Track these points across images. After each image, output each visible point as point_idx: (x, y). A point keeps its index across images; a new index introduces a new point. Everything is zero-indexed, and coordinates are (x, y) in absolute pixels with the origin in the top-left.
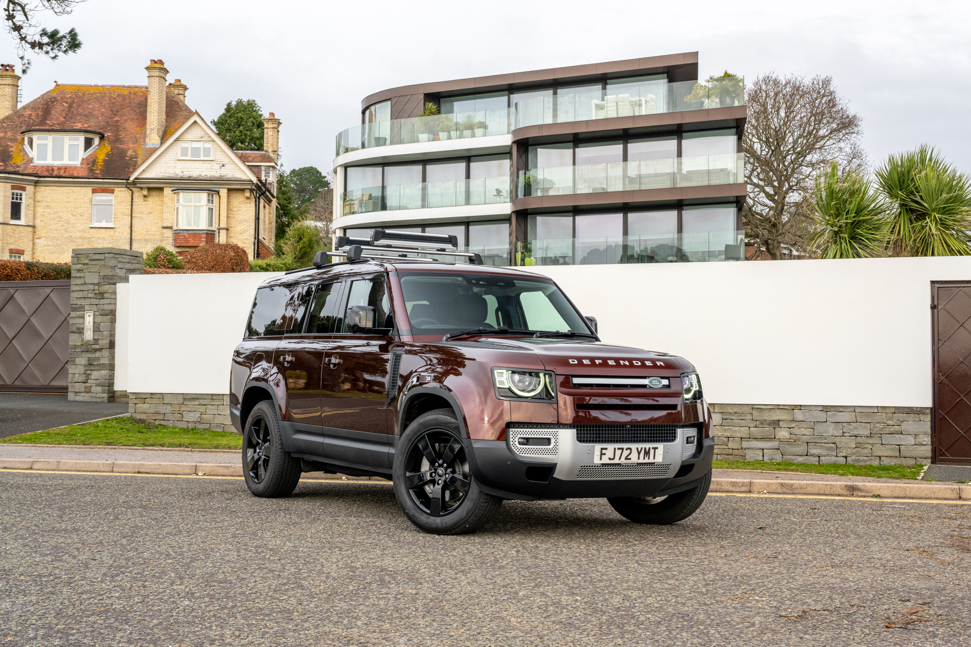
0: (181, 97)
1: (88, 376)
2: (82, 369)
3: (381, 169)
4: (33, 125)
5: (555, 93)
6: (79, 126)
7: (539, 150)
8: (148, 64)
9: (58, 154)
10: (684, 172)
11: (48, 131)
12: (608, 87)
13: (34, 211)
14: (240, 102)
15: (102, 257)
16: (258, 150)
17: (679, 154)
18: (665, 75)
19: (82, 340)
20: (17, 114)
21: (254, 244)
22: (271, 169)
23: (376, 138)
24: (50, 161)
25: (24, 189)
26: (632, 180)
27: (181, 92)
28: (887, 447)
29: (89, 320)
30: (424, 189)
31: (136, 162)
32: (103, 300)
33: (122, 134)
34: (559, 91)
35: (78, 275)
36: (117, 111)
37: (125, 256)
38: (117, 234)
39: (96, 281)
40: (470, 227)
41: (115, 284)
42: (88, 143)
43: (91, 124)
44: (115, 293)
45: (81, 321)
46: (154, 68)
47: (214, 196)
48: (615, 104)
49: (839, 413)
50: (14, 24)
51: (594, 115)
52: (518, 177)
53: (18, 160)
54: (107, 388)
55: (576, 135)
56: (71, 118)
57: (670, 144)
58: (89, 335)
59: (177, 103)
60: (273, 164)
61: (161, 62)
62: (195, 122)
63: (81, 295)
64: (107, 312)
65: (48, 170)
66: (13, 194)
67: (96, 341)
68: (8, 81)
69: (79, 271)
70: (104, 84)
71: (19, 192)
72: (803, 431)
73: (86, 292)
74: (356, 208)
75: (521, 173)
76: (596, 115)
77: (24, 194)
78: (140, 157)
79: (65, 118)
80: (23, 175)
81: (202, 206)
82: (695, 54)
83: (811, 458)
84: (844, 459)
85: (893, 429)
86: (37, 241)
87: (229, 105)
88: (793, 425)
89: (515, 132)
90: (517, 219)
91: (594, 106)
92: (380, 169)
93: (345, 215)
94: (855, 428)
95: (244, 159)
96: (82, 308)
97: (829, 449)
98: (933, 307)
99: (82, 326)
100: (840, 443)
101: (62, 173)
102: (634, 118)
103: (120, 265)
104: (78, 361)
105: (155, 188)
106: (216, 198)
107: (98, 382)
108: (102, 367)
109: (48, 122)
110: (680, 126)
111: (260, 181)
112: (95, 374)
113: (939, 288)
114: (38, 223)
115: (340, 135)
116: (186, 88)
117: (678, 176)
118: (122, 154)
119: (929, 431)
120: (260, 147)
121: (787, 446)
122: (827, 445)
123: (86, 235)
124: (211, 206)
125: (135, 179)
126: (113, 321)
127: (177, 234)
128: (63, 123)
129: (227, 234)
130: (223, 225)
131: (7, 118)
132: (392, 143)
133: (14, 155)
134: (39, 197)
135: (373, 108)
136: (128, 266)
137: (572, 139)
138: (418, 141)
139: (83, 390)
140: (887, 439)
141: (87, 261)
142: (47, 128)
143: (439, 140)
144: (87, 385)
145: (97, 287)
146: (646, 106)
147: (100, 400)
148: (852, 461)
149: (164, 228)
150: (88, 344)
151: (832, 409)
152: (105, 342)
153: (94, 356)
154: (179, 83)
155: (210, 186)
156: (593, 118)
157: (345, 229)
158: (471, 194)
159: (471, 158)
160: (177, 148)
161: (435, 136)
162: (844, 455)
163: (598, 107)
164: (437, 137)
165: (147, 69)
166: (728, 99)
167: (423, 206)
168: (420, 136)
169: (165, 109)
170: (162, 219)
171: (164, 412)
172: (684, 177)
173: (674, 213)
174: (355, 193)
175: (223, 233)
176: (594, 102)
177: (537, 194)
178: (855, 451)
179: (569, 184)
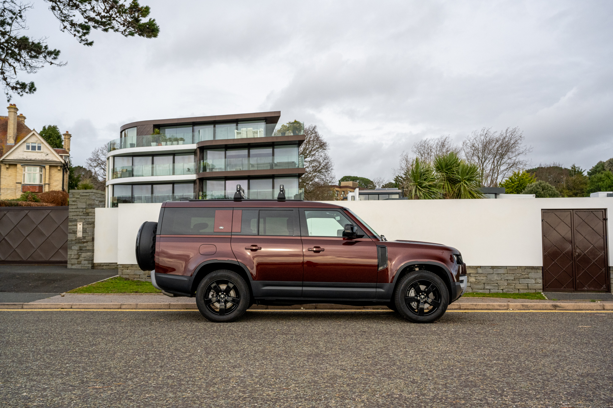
0: (23, 122)
1: (79, 256)
2: (76, 252)
3: (132, 158)
5: (214, 127)
7: (208, 151)
8: (8, 106)
10: (275, 162)
12: (239, 125)
14: (50, 127)
15: (88, 194)
17: (273, 154)
18: (265, 121)
19: (76, 237)
23: (130, 144)
26: (253, 166)
27: (23, 120)
28: (522, 284)
29: (80, 227)
30: (153, 168)
31: (2, 152)
32: (88, 217)
35: (73, 203)
37: (99, 194)
39: (84, 207)
40: (175, 185)
41: (94, 208)
44: (94, 213)
45: (75, 227)
46: (12, 108)
47: (43, 169)
48: (246, 132)
49: (499, 270)
50: (4, 77)
51: (236, 137)
52: (200, 163)
54: (91, 262)
55: (226, 145)
57: (269, 151)
58: (80, 234)
59: (22, 124)
60: (68, 155)
61: (15, 105)
62: (34, 134)
63: (75, 214)
64: (91, 223)
67: (84, 237)
69: (74, 201)
72: (482, 278)
73: (78, 213)
74: (119, 175)
75: (202, 161)
76: (237, 137)
78: (4, 149)
81: (37, 173)
82: (279, 112)
83: (486, 290)
84: (502, 290)
85: (525, 276)
87: (44, 127)
88: (477, 275)
89: (198, 143)
90: (199, 182)
91: (236, 133)
92: (131, 158)
93: (113, 179)
94: (507, 276)
95: (58, 152)
96: (76, 221)
97: (495, 286)
98: (542, 221)
99: (75, 230)
100: (500, 283)
102: (254, 138)
103: (97, 199)
104: (73, 248)
105: (13, 164)
106: (43, 170)
107: (85, 259)
108: (88, 251)
110: (273, 143)
111: (65, 162)
112: (83, 255)
113: (545, 212)
115: (111, 142)
116: (25, 118)
117: (274, 164)
119: (541, 277)
120: (61, 147)
121: (474, 285)
122: (494, 284)
124: (41, 173)
125: (3, 159)
126: (94, 227)
127: (24, 186)
129: (49, 187)
130: (47, 182)
132: (137, 146)
135: (126, 130)
136: (100, 199)
137: (224, 147)
138: (151, 146)
139: (76, 263)
140: (522, 281)
141: (78, 197)
143: (161, 145)
144: (78, 260)
145: (84, 210)
146: (260, 134)
147: (87, 268)
148: (506, 291)
149: (17, 183)
150: (79, 239)
151: (496, 268)
152: (90, 238)
153: (83, 245)
154: (22, 116)
155: (41, 164)
156: (236, 138)
157: (113, 185)
158: (175, 170)
159: (176, 154)
160: (25, 146)
161: (159, 144)
162: (502, 288)
163: (238, 133)
164: (160, 144)
165: (8, 108)
166: (297, 132)
167: (152, 175)
168: (152, 143)
169: (16, 127)
170: (16, 179)
171: (139, 274)
172: (276, 165)
173: (271, 180)
174: (119, 169)
175: (47, 186)
176: (236, 131)
177: (208, 171)
178: (507, 287)
179: (223, 167)
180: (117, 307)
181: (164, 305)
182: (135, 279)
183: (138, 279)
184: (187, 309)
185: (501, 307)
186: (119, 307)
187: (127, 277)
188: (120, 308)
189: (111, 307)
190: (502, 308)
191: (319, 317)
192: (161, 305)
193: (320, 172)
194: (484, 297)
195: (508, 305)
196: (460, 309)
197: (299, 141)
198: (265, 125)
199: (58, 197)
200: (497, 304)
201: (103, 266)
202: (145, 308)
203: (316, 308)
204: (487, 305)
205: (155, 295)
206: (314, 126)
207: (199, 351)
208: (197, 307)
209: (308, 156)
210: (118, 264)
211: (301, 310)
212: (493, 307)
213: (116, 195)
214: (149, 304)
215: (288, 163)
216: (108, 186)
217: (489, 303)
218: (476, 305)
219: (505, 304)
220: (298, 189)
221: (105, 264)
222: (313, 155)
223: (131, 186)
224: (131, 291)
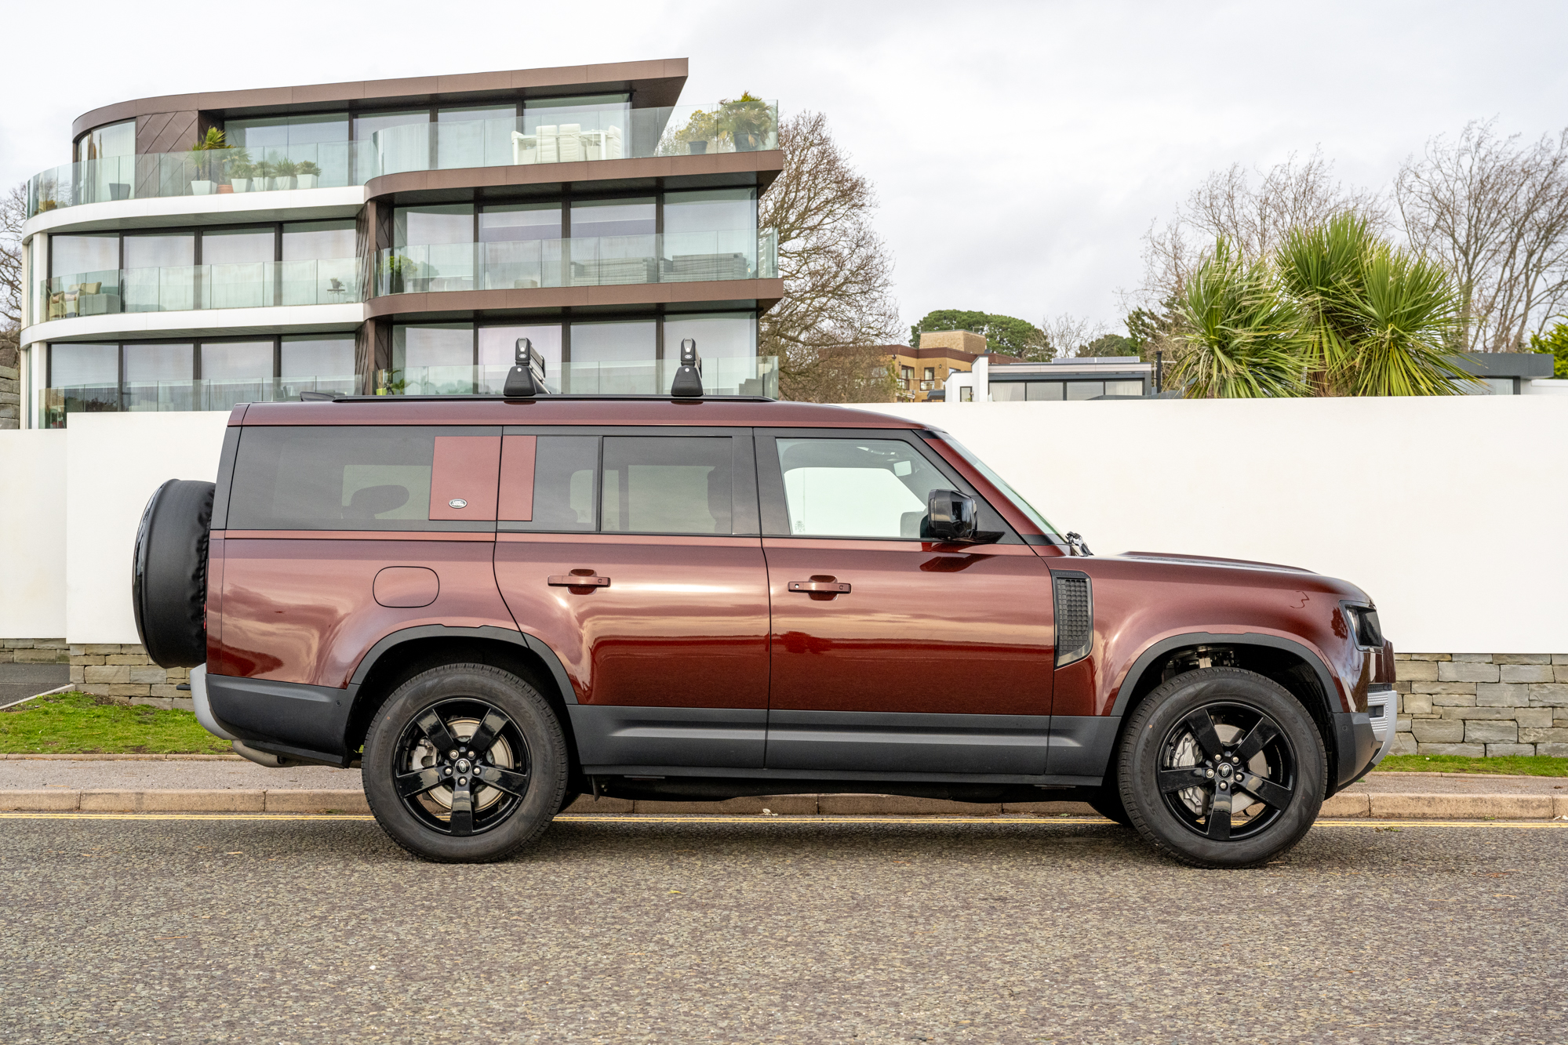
3: (117, 240)
5: (434, 119)
7: (409, 215)
10: (669, 256)
12: (526, 111)
17: (660, 227)
18: (627, 96)
23: (112, 186)
26: (581, 270)
30: (198, 277)
34: (441, 115)
40: (284, 344)
48: (554, 139)
49: (1523, 668)
51: (518, 158)
52: (378, 261)
55: (478, 190)
57: (645, 211)
72: (1456, 699)
74: (70, 307)
75: (386, 252)
82: (683, 63)
83: (1471, 747)
84: (1532, 747)
88: (1438, 689)
89: (371, 183)
90: (377, 334)
91: (516, 142)
92: (114, 241)
93: (48, 319)
94: (1552, 693)
97: (1504, 730)
100: (1525, 719)
102: (587, 164)
110: (660, 181)
115: (36, 181)
117: (662, 264)
121: (1426, 727)
122: (1500, 723)
135: (96, 133)
137: (471, 196)
138: (191, 193)
143: (231, 191)
146: (608, 147)
148: (1547, 750)
151: (1509, 660)
156: (516, 164)
157: (49, 344)
158: (284, 286)
159: (284, 225)
161: (221, 185)
162: (1532, 739)
163: (523, 144)
164: (225, 187)
166: (751, 138)
167: (198, 306)
168: (195, 184)
171: (150, 681)
172: (671, 266)
173: (651, 325)
174: (67, 282)
176: (516, 135)
177: (409, 289)
178: (1551, 733)
179: (467, 274)
180: (64, 805)
181: (243, 796)
182: (135, 702)
183: (146, 701)
184: (329, 812)
185: (1527, 807)
186: (75, 804)
187: (104, 691)
188: (78, 809)
189: (44, 806)
190: (1531, 814)
191: (830, 846)
192: (232, 798)
193: (838, 293)
194: (1463, 770)
195: (1553, 801)
196: (1370, 816)
197: (759, 174)
198: (628, 111)
200: (1510, 796)
201: (12, 651)
202: (173, 807)
203: (819, 811)
204: (1474, 800)
205: (208, 760)
206: (814, 115)
207: (373, 967)
208: (368, 808)
209: (793, 234)
210: (68, 642)
211: (765, 816)
212: (1496, 810)
213: (61, 383)
214: (188, 795)
215: (718, 260)
216: (29, 348)
217: (1481, 796)
218: (1430, 802)
219: (1544, 797)
220: (754, 358)
221: (21, 645)
222: (812, 229)
223: (116, 348)
224: (120, 744)
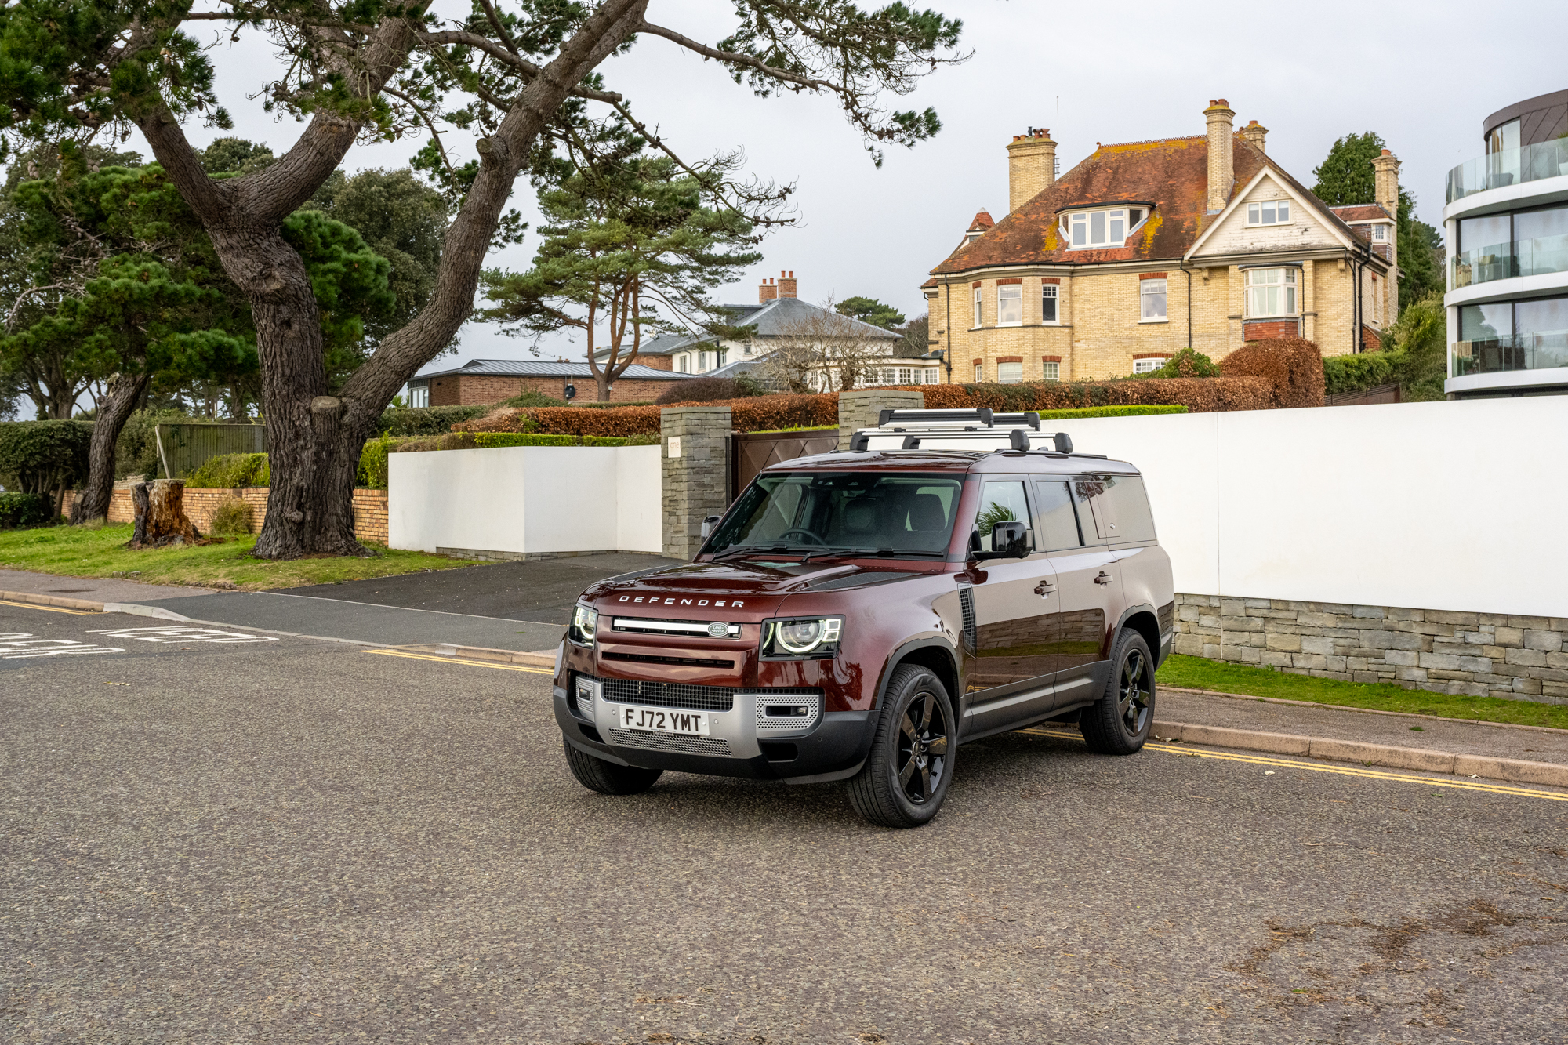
3: (1509, 217)
4: (1071, 201)
6: (1124, 196)
8: (1207, 106)
9: (1098, 235)
11: (1085, 206)
13: (1071, 307)
16: (1368, 202)
20: (1053, 189)
21: (1354, 331)
22: (1385, 227)
24: (1089, 245)
25: (1057, 282)
27: (1258, 137)
31: (1192, 236)
33: (1178, 202)
36: (1173, 172)
38: (1172, 329)
42: (1135, 217)
43: (1142, 192)
46: (1215, 111)
47: (1296, 271)
53: (1051, 246)
56: (1116, 187)
59: (1250, 152)
60: (1387, 220)
61: (1223, 102)
62: (1266, 176)
65: (1085, 256)
66: (1045, 289)
68: (1042, 149)
70: (1157, 138)
71: (1052, 285)
74: (1474, 276)
77: (1058, 287)
78: (1197, 228)
79: (1108, 187)
80: (1055, 264)
81: (1279, 286)
86: (1076, 344)
92: (1502, 220)
93: (1461, 286)
95: (1335, 218)
101: (1102, 258)
105: (1217, 267)
106: (1298, 274)
109: (1088, 195)
111: (1358, 246)
114: (1076, 321)
115: (1451, 173)
116: (1264, 131)
118: (1176, 227)
120: (1371, 199)
123: (1134, 333)
124: (1291, 284)
127: (1248, 325)
128: (1105, 195)
129: (1315, 324)
130: (1309, 309)
131: (1040, 195)
132: (1523, 180)
133: (1047, 241)
134: (1076, 291)
135: (1498, 131)
138: (1560, 175)
142: (1087, 202)
149: (1231, 318)
155: (1288, 259)
157: (1460, 307)
160: (1244, 213)
165: (1206, 112)
169: (1231, 163)
170: (1228, 307)
175: (1309, 320)
185: (1432, 763)
199: (1278, 356)
200: (1420, 751)
213: (1467, 338)
223: (1507, 305)
